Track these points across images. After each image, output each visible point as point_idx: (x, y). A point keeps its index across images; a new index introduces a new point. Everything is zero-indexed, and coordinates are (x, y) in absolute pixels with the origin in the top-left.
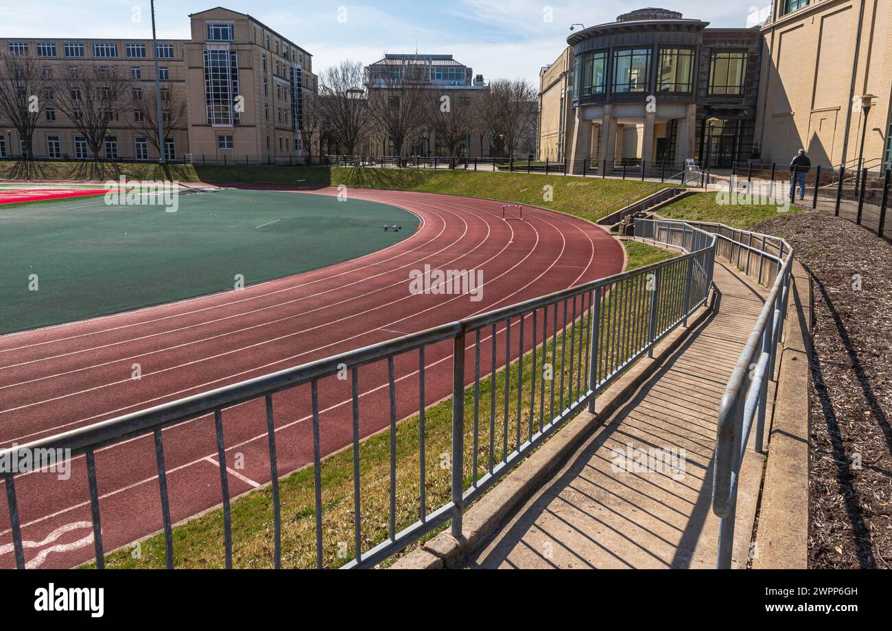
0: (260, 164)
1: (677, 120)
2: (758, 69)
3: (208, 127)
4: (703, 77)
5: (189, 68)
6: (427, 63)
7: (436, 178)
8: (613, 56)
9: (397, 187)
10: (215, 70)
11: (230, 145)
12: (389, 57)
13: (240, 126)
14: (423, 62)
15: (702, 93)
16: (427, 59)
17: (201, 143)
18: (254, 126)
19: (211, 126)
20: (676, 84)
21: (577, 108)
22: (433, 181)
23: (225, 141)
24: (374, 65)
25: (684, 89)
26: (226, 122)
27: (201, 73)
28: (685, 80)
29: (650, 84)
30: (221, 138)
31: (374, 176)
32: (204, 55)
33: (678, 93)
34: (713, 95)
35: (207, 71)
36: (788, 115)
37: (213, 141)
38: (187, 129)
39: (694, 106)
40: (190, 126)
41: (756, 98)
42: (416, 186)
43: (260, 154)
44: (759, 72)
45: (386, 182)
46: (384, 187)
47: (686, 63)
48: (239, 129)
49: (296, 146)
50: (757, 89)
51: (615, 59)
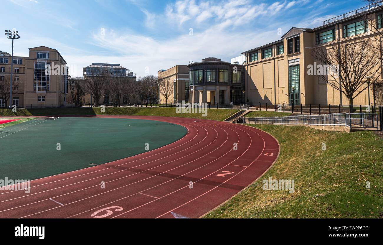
0: (57, 107)
1: (224, 90)
2: (244, 76)
3: (33, 93)
4: (230, 78)
5: (27, 69)
6: (111, 67)
7: (142, 110)
8: (205, 71)
9: (126, 114)
10: (40, 70)
11: (43, 100)
12: (93, 64)
13: (49, 92)
14: (109, 67)
15: (230, 83)
16: (111, 65)
17: (30, 99)
18: (56, 92)
19: (36, 92)
20: (224, 80)
21: (193, 87)
22: (141, 111)
23: (41, 98)
24: (88, 67)
25: (226, 81)
26: (43, 90)
27: (32, 72)
28: (226, 79)
29: (217, 80)
30: (40, 97)
31: (114, 110)
32: (35, 64)
33: (224, 83)
34: (233, 83)
35: (36, 70)
36: (256, 90)
37: (36, 98)
38: (24, 93)
39: (229, 86)
40: (25, 92)
41: (244, 84)
42: (134, 113)
43: (57, 103)
44: (244, 77)
45: (120, 112)
46: (120, 114)
47: (226, 74)
48: (48, 93)
49: (65, 100)
50: (244, 82)
51: (206, 72)
